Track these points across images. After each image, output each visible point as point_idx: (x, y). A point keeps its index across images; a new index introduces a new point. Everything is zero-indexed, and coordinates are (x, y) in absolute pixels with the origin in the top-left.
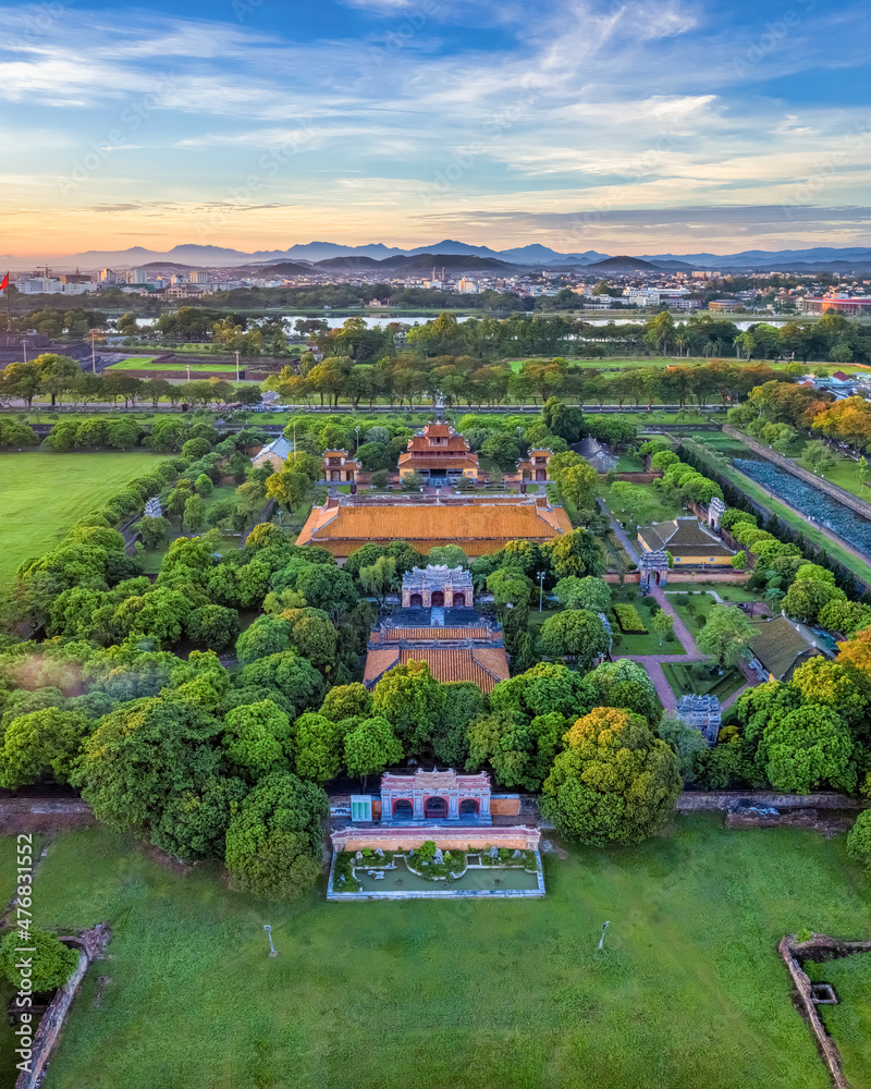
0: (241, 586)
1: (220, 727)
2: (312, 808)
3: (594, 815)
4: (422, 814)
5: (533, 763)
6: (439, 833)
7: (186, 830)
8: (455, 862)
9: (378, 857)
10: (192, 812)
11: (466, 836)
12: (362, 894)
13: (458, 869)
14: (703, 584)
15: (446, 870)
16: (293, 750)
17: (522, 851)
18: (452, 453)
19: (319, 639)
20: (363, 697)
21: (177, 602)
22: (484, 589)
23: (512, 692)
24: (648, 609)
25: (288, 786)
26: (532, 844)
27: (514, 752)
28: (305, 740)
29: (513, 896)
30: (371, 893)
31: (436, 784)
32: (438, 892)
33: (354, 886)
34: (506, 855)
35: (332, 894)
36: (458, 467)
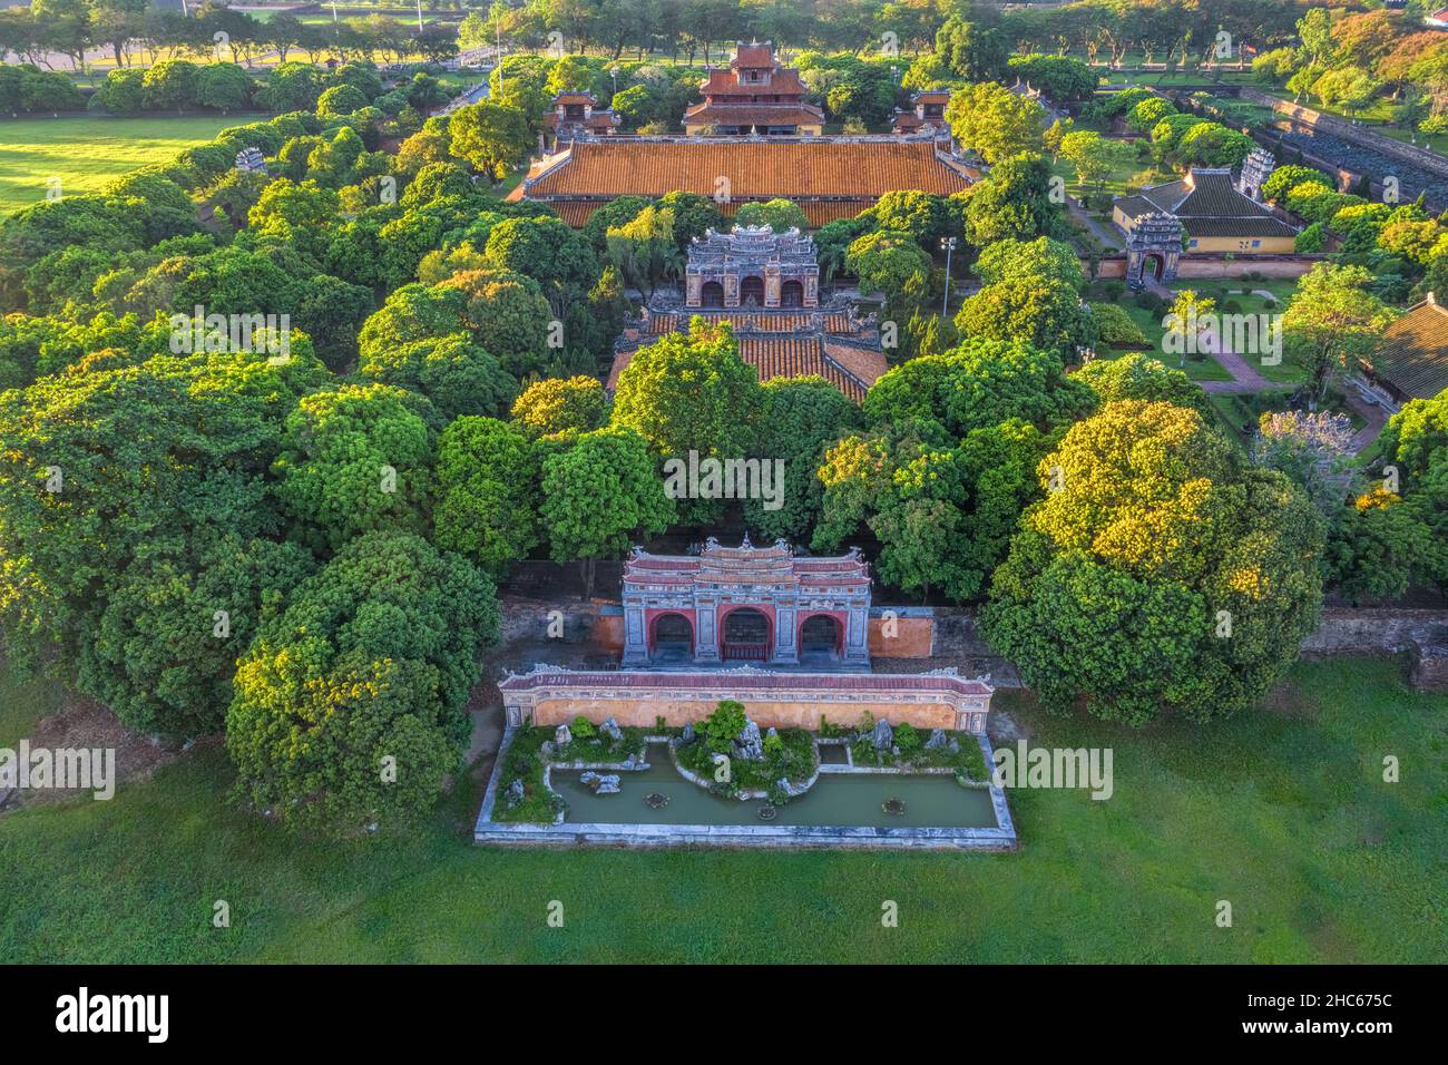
0: (387, 257)
1: (268, 431)
2: (455, 612)
3: (1132, 636)
4: (715, 648)
5: (966, 531)
6: (753, 683)
7: (148, 652)
8: (789, 755)
9: (607, 739)
10: (167, 609)
11: (816, 692)
12: (561, 831)
13: (799, 772)
14: (1244, 278)
15: (768, 774)
16: (430, 494)
17: (949, 733)
18: (777, 98)
19: (519, 323)
20: (595, 402)
21: (259, 271)
22: (839, 275)
23: (915, 386)
24: (1150, 314)
25: (402, 557)
26: (971, 716)
27: (927, 501)
28: (455, 468)
29: (936, 844)
30: (583, 828)
31: (748, 575)
32: (749, 830)
33: (544, 809)
34: (912, 742)
35: (488, 830)
36: (787, 122)
